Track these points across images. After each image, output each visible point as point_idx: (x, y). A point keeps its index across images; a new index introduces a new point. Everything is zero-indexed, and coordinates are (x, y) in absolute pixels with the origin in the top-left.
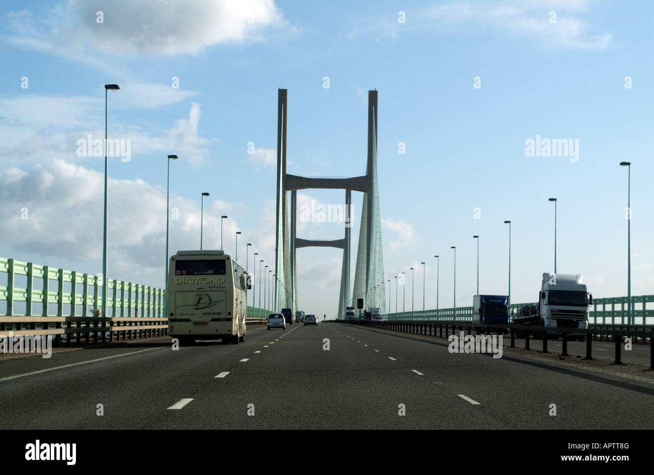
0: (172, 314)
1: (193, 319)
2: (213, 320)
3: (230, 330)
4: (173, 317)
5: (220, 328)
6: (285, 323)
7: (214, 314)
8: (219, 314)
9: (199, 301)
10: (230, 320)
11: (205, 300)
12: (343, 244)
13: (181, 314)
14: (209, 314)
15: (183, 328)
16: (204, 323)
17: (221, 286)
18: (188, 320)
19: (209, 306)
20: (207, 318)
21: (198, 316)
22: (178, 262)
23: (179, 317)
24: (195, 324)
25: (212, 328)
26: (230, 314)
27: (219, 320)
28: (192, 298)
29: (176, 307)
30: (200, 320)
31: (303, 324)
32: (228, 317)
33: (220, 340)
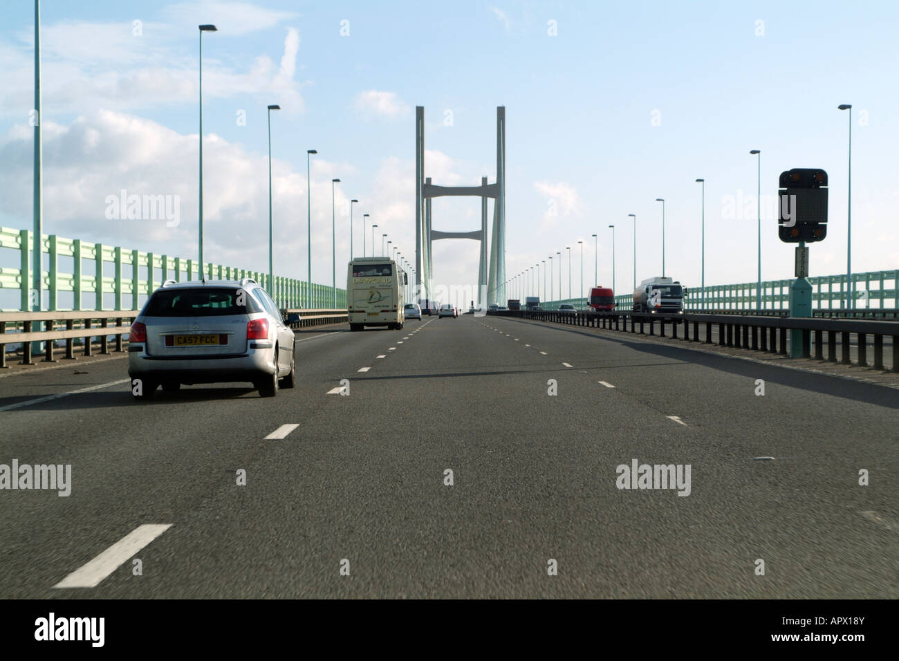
0: (351, 307)
1: (368, 310)
2: (383, 311)
3: (396, 319)
4: (352, 310)
5: (388, 317)
6: (420, 314)
7: (383, 306)
8: (387, 306)
9: (372, 297)
10: (396, 311)
11: (376, 296)
12: (479, 235)
13: (358, 307)
14: (379, 306)
15: (358, 318)
16: (376, 314)
17: (389, 284)
18: (363, 312)
19: (379, 300)
20: (378, 310)
21: (370, 308)
22: (354, 266)
23: (356, 309)
24: (369, 314)
25: (381, 318)
26: (395, 306)
27: (387, 311)
28: (366, 295)
29: (354, 302)
30: (373, 311)
31: (438, 316)
32: (394, 309)
33: (387, 327)
